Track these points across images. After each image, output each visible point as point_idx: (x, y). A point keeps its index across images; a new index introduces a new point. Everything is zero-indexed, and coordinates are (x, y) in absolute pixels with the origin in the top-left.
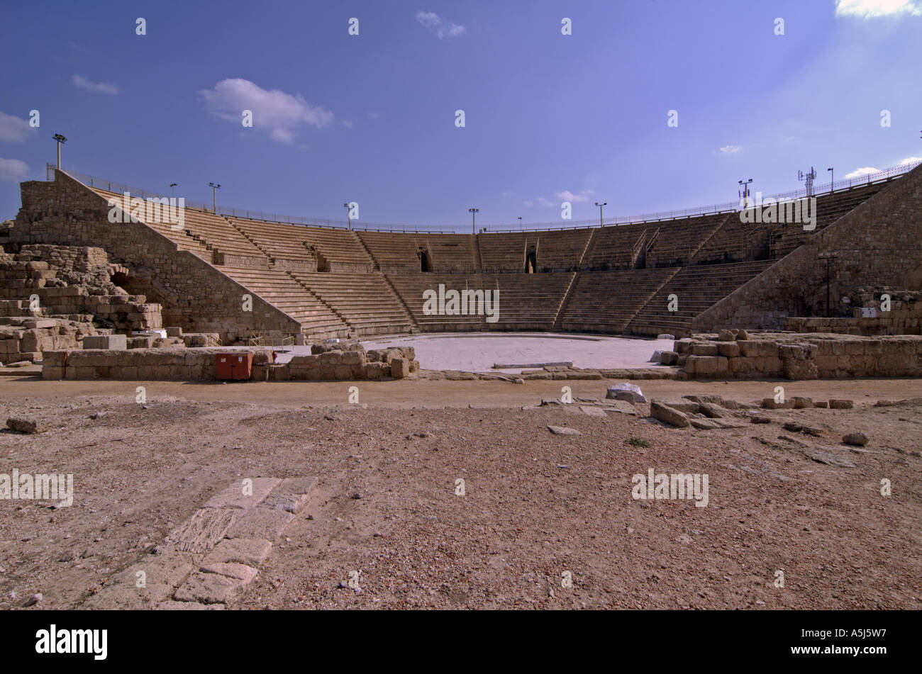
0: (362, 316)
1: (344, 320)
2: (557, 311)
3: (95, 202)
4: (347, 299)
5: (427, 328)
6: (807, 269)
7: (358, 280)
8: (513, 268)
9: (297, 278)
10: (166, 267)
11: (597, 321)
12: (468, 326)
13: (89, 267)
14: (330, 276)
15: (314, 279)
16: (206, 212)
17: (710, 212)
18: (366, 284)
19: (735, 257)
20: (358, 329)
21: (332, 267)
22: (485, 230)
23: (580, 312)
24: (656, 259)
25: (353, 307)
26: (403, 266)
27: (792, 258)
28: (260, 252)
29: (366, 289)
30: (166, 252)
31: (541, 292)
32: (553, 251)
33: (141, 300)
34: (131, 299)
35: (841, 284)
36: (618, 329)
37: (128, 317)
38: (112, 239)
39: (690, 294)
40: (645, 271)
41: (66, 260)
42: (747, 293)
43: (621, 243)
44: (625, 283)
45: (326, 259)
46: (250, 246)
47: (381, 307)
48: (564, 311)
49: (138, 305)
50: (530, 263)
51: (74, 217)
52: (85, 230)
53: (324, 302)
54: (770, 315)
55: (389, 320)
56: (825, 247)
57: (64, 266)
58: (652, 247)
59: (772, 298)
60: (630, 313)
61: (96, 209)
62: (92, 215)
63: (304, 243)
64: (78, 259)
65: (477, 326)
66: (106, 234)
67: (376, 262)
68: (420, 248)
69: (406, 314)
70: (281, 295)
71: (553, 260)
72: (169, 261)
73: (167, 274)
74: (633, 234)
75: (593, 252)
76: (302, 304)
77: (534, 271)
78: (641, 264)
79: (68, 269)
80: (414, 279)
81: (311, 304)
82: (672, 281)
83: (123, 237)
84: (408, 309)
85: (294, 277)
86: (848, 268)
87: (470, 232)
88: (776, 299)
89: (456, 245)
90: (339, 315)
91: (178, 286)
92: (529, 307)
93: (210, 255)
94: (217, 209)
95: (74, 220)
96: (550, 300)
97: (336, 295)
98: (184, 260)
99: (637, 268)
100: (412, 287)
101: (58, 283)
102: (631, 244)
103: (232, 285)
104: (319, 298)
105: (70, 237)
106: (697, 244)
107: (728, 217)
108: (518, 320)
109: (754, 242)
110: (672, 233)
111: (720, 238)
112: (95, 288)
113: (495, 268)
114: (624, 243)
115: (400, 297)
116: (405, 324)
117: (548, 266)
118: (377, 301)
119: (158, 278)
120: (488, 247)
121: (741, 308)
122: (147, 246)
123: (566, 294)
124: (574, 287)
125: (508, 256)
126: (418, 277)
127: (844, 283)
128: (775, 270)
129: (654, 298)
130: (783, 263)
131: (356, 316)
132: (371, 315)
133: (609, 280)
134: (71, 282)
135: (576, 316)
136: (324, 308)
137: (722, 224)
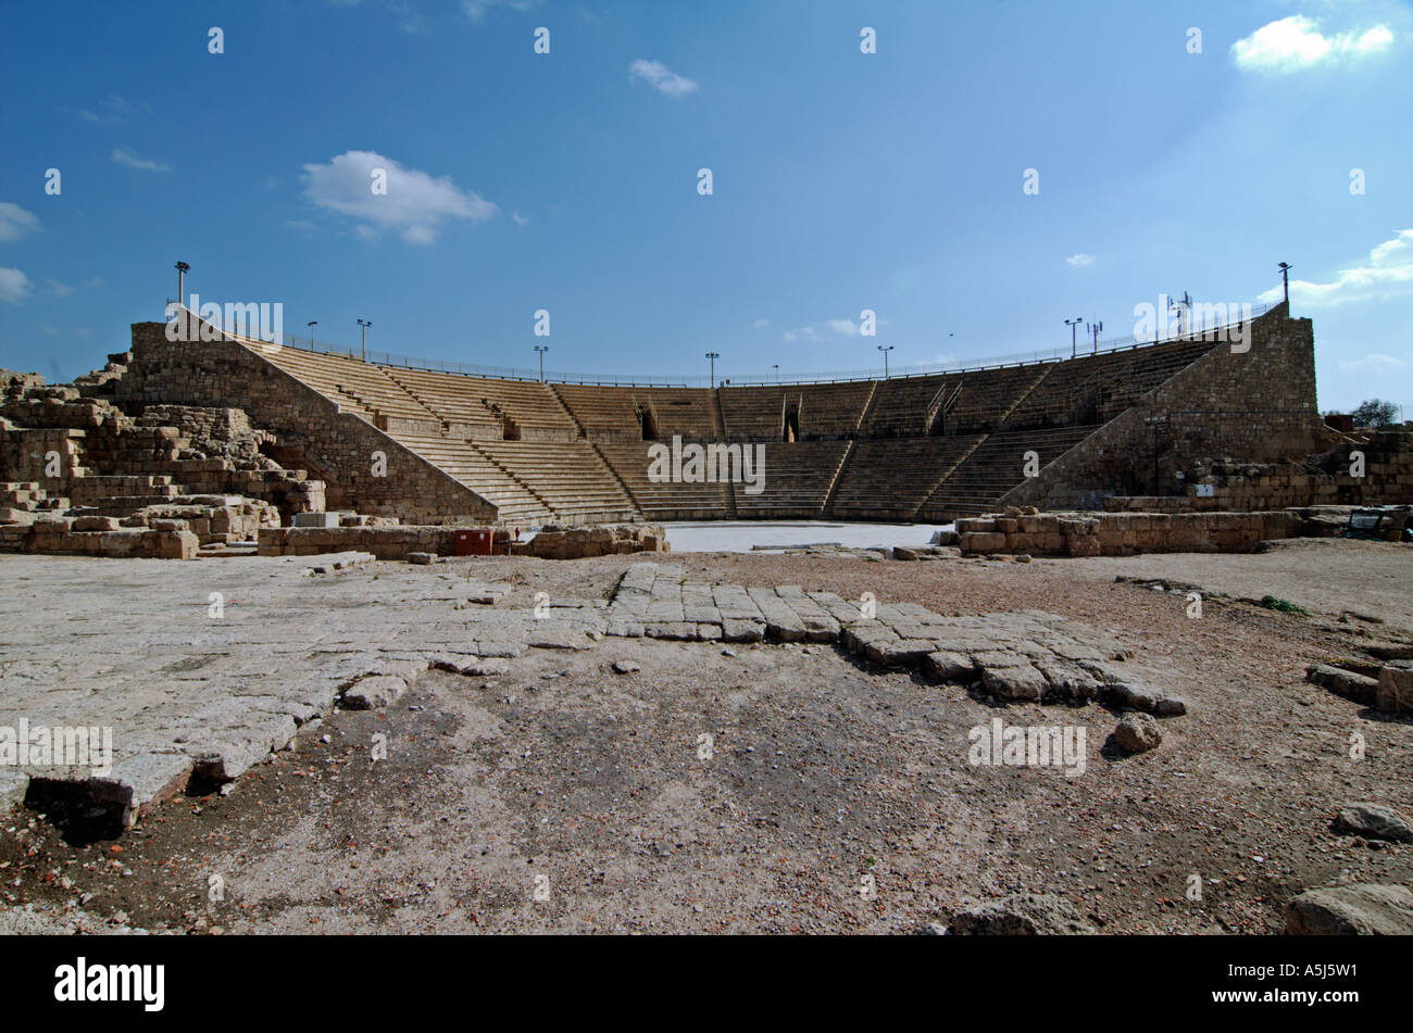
0: (567, 499)
1: (546, 504)
2: (826, 493)
3: (230, 350)
4: (547, 476)
5: (653, 515)
6: (1137, 436)
7: (560, 452)
8: (767, 435)
9: (480, 449)
10: (324, 435)
11: (879, 505)
12: (709, 513)
13: (231, 435)
14: (522, 445)
15: (502, 450)
16: (352, 359)
17: (1029, 361)
18: (571, 456)
19: (1056, 421)
20: (565, 515)
21: (523, 433)
22: (728, 382)
23: (857, 493)
24: (957, 423)
25: (555, 488)
26: (617, 432)
27: (1118, 423)
28: (429, 413)
29: (572, 464)
30: (323, 414)
31: (805, 467)
32: (821, 412)
33: (301, 476)
34: (290, 475)
35: (1179, 456)
36: (907, 515)
37: (287, 498)
38: (253, 398)
39: (997, 469)
40: (942, 440)
41: (201, 425)
42: (1063, 467)
43: (912, 402)
44: (917, 455)
45: (514, 423)
46: (416, 406)
47: (591, 487)
48: (835, 492)
49: (299, 482)
50: (790, 428)
51: (202, 370)
52: (217, 386)
53: (518, 480)
54: (1093, 494)
55: (602, 504)
56: (1160, 409)
57: (200, 433)
58: (953, 407)
59: (1095, 474)
60: (922, 494)
61: (232, 359)
62: (226, 367)
63: (484, 401)
64: (216, 424)
65: (720, 513)
66: (244, 392)
67: (580, 426)
68: (640, 407)
69: (624, 496)
70: (463, 470)
71: (821, 424)
72: (328, 427)
73: (324, 443)
74: (928, 389)
75: (875, 414)
76: (491, 482)
77: (796, 439)
78: (938, 429)
79: (205, 436)
80: (633, 450)
81: (502, 482)
82: (975, 452)
83: (267, 395)
84: (627, 490)
85: (475, 447)
86: (1188, 436)
87: (707, 385)
88: (1100, 475)
89: (689, 404)
90: (539, 498)
91: (338, 458)
92: (790, 487)
93: (371, 417)
94: (367, 355)
95: (203, 373)
96: (817, 478)
97: (533, 471)
98: (347, 425)
99: (932, 435)
100: (631, 461)
101: (194, 454)
102: (924, 403)
103: (409, 457)
104: (511, 475)
105: (197, 395)
106: (1010, 404)
107: (1050, 368)
108: (775, 504)
109: (1080, 401)
110: (979, 389)
111: (1038, 396)
112: (242, 461)
113: (742, 435)
114: (917, 402)
115: (616, 475)
116: (624, 510)
117: (815, 433)
118: (587, 479)
119: (312, 449)
120: (733, 406)
121: (1056, 486)
122: (298, 408)
123: (838, 470)
124: (849, 460)
125: (761, 419)
126: (638, 447)
127: (1184, 455)
128: (1098, 438)
129: (953, 475)
130: (1107, 429)
131: (561, 499)
132: (580, 498)
133: (896, 451)
134: (211, 453)
135: (852, 498)
136: (520, 488)
137: (1042, 377)
